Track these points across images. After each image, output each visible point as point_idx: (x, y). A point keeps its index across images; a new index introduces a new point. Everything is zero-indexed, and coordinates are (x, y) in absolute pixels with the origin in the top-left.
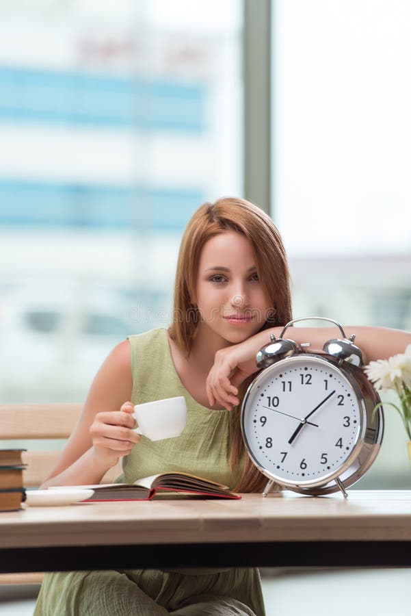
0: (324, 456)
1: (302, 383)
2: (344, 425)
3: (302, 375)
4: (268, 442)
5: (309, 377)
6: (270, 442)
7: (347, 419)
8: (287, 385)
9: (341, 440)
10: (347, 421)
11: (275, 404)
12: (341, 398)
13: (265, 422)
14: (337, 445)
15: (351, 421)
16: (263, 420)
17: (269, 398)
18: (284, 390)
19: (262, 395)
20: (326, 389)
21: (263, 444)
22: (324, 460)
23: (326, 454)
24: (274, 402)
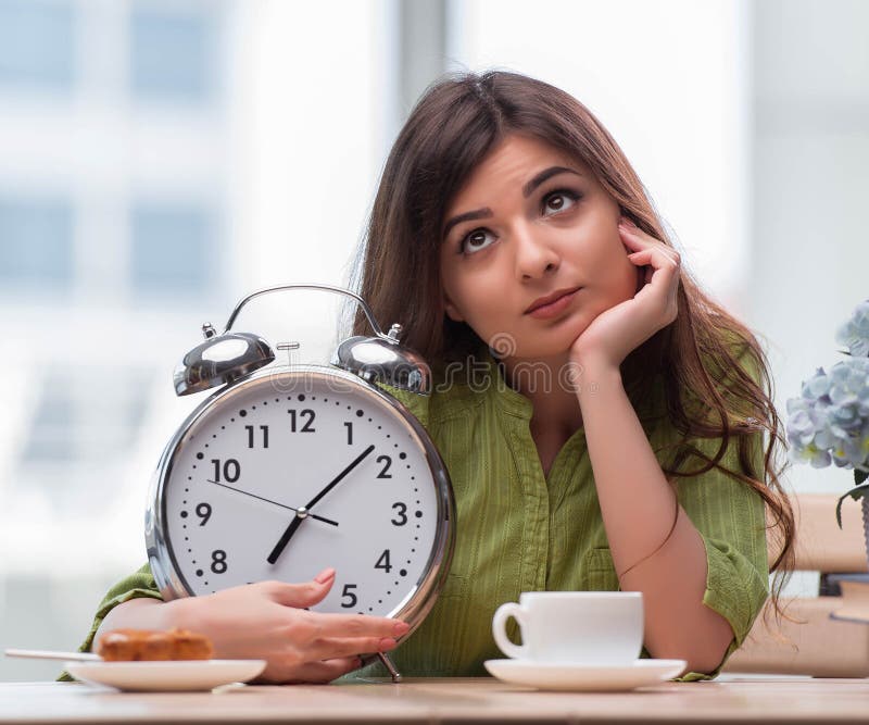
0: (350, 590)
1: (294, 430)
2: (394, 522)
3: (293, 412)
4: (217, 561)
5: (308, 416)
6: (221, 561)
7: (400, 509)
8: (259, 435)
9: (387, 553)
10: (401, 514)
11: (232, 474)
12: (384, 462)
13: (207, 516)
14: (377, 566)
15: (410, 514)
16: (204, 510)
17: (217, 462)
18: (251, 446)
19: (200, 456)
20: (350, 442)
21: (205, 563)
22: (348, 600)
23: (354, 586)
24: (228, 472)
